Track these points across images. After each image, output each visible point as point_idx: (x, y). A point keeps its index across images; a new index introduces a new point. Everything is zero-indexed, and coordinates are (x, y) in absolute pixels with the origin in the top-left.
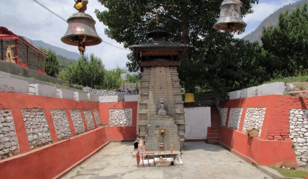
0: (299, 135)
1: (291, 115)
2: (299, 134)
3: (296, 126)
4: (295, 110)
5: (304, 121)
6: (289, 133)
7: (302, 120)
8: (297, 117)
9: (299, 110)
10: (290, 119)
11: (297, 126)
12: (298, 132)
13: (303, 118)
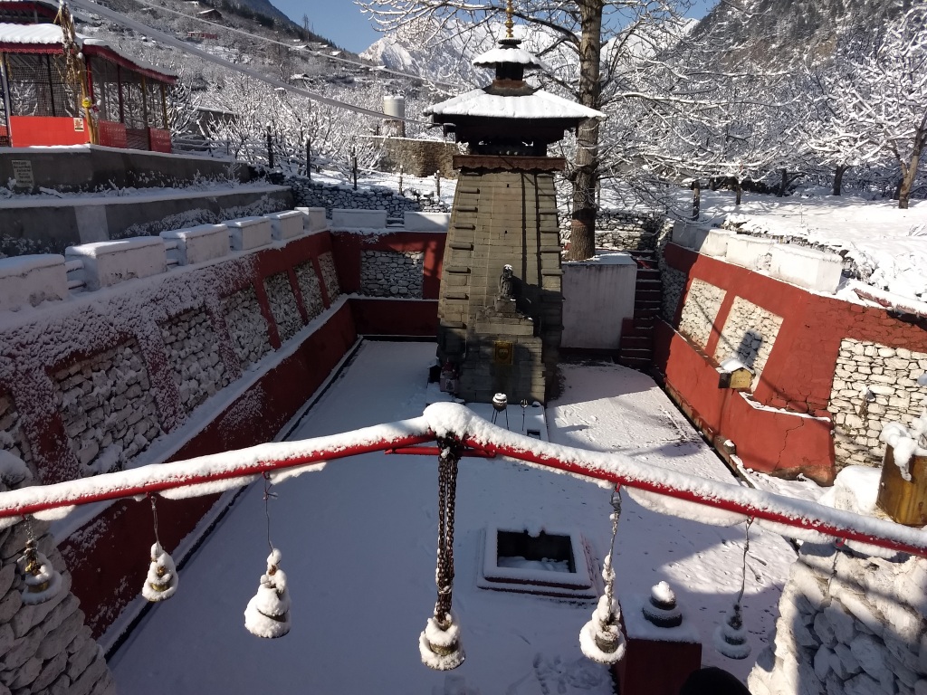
0: (851, 407)
1: (842, 353)
2: (853, 405)
3: (849, 383)
4: (855, 341)
5: (872, 373)
6: (830, 399)
7: (868, 371)
8: (857, 361)
9: (865, 343)
10: (837, 364)
11: (851, 383)
12: (852, 401)
13: (873, 365)
